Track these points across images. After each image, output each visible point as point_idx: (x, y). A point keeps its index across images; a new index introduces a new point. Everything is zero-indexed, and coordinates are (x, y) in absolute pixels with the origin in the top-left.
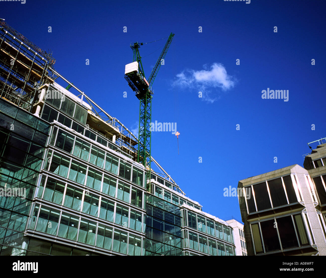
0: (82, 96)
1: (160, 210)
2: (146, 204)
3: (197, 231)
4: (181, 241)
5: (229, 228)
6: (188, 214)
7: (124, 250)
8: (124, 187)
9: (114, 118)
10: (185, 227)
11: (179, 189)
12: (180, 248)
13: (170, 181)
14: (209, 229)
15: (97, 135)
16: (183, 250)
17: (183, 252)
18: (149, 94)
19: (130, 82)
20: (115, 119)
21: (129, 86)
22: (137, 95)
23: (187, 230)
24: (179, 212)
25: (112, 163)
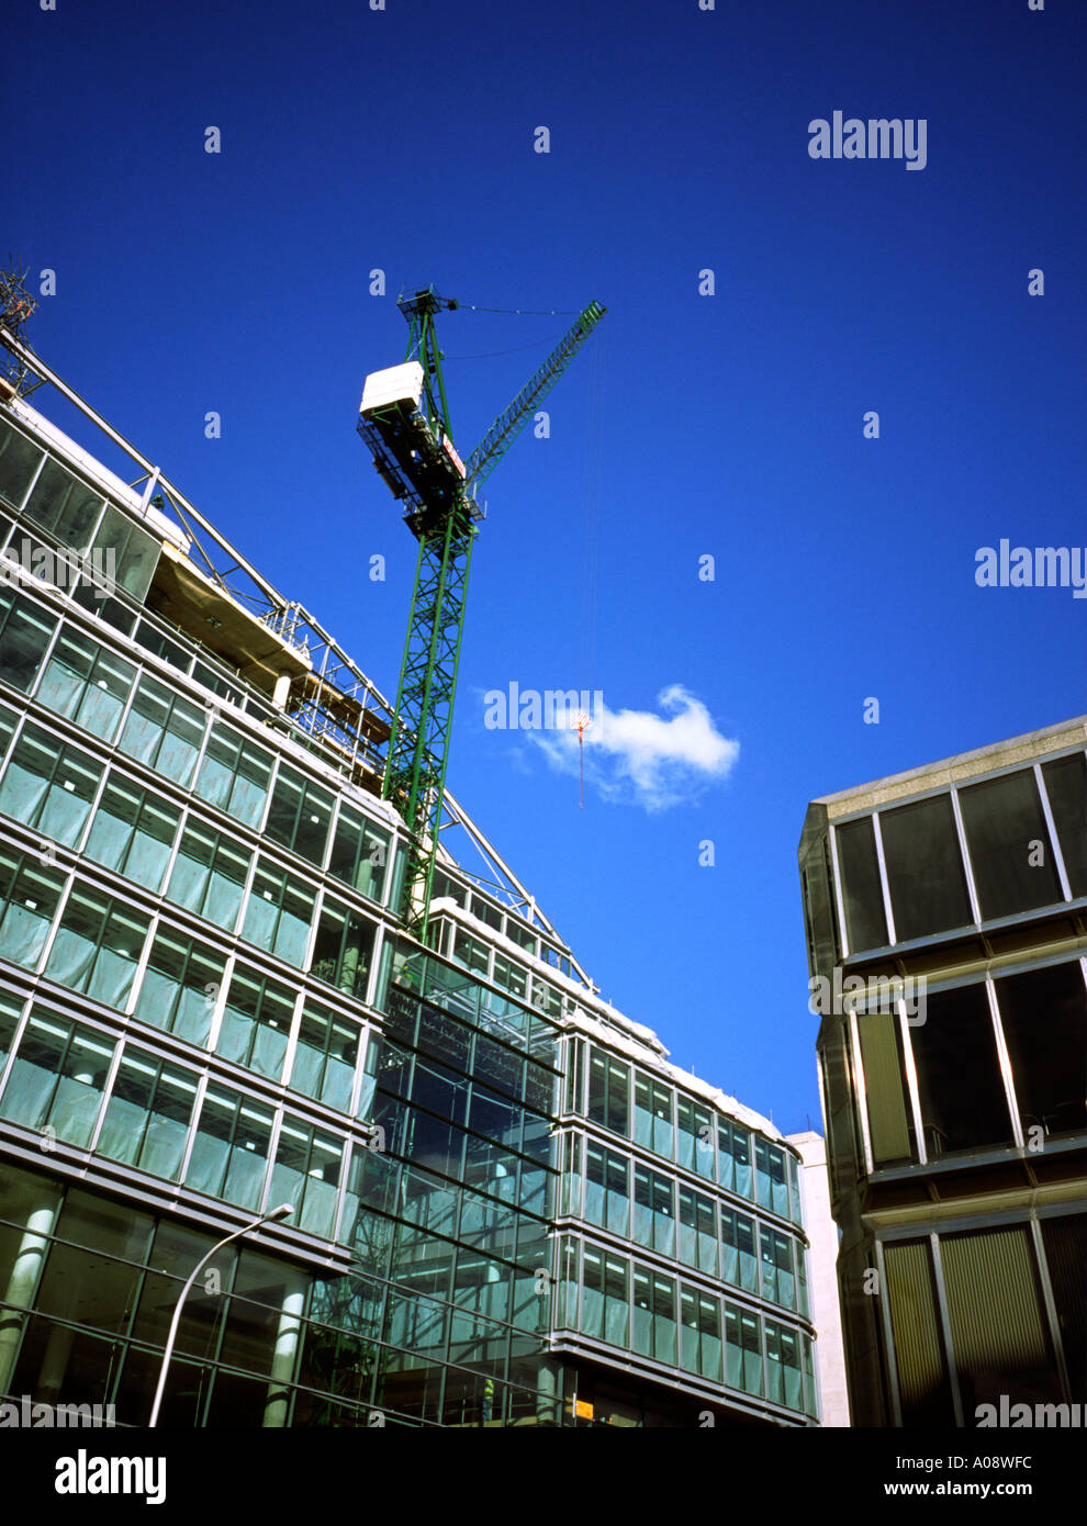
0: (151, 484)
1: (459, 1026)
2: (388, 990)
3: (629, 1145)
4: (546, 1186)
5: (784, 1149)
6: (592, 1063)
7: (249, 1188)
8: (282, 895)
9: (293, 604)
10: (573, 1118)
11: (569, 961)
12: (541, 1215)
13: (530, 919)
14: (689, 1142)
15: (195, 659)
16: (553, 1227)
17: (551, 1235)
18: (463, 518)
19: (380, 454)
20: (297, 610)
21: (375, 470)
22: (410, 520)
23: (578, 1137)
24: (550, 1047)
25: (236, 773)
